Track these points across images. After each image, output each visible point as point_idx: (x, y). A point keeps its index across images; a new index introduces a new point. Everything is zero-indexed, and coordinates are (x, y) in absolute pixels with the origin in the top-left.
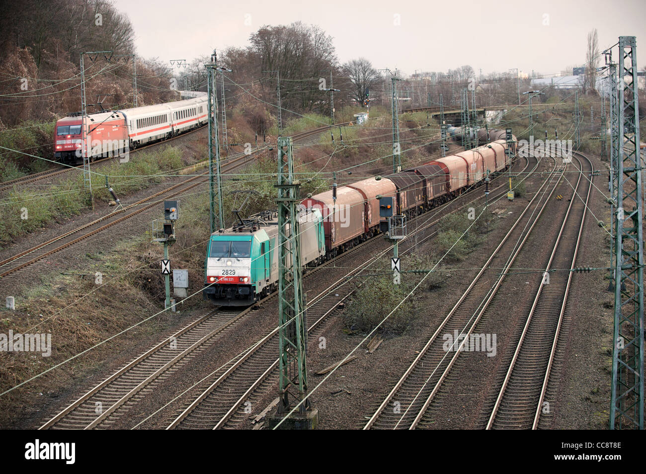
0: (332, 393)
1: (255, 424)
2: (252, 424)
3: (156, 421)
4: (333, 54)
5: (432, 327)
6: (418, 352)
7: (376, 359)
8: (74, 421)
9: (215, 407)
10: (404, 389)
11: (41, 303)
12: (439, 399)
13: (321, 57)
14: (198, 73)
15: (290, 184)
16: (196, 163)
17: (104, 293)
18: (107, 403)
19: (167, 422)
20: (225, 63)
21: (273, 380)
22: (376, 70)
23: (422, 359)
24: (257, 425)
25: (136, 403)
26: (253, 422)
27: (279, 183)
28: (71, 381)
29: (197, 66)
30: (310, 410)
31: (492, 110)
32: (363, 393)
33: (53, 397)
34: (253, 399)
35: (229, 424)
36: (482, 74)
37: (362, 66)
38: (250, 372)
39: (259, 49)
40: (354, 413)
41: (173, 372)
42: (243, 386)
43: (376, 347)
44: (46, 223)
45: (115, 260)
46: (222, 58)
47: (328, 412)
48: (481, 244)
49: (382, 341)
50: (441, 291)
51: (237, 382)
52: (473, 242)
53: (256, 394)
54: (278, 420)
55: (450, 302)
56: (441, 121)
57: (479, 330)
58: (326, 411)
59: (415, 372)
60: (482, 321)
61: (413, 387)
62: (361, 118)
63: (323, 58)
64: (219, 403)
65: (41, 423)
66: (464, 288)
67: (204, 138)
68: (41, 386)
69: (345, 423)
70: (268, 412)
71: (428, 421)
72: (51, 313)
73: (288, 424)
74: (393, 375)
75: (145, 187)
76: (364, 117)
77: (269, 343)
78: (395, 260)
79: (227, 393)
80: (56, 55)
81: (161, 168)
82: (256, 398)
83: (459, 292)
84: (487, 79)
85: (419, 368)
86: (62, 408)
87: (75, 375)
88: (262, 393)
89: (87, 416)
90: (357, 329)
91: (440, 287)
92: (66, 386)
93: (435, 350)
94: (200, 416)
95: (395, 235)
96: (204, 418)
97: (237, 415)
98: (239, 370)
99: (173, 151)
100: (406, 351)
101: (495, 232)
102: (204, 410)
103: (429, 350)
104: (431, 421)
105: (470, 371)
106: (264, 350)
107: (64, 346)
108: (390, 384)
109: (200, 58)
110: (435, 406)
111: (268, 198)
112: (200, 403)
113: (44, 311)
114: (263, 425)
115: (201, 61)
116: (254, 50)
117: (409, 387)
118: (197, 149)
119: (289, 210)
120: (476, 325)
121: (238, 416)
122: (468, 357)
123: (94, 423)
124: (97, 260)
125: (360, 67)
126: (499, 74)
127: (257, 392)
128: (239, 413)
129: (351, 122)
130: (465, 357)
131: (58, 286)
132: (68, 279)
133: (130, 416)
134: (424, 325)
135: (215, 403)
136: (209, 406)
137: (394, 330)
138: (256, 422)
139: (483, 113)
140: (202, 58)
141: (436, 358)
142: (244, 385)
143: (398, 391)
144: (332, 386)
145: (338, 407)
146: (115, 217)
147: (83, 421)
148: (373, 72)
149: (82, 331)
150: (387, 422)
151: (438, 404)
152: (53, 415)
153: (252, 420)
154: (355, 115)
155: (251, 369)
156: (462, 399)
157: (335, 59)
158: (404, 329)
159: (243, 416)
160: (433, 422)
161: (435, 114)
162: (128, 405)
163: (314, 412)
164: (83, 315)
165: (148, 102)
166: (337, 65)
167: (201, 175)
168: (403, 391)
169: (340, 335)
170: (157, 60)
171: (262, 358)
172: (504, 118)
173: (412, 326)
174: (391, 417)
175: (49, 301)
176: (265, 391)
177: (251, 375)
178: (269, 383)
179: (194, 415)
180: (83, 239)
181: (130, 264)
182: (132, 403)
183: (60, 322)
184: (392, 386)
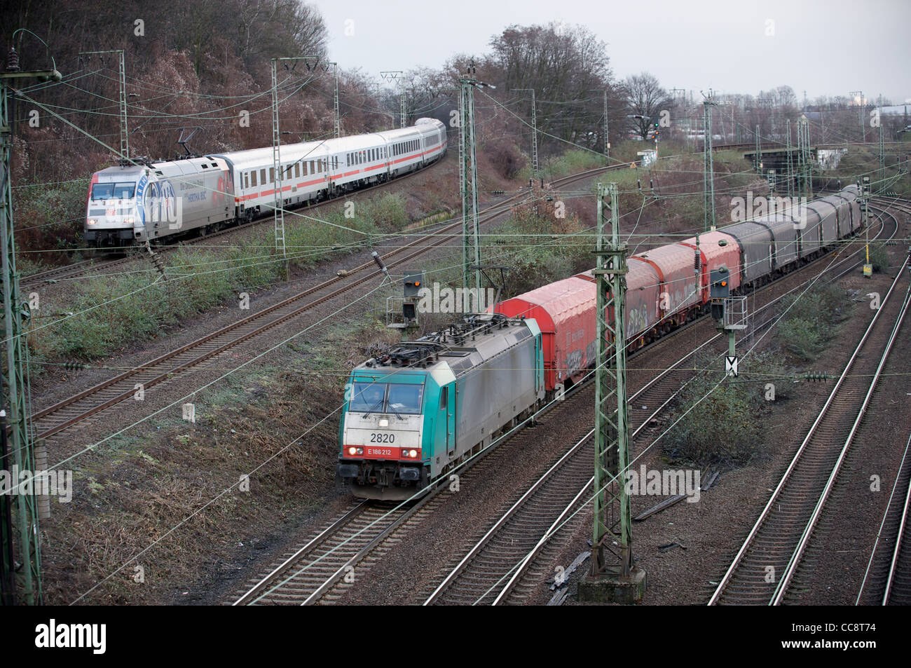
0: (659, 548)
1: (555, 590)
2: (551, 590)
3: (413, 584)
4: (606, 67)
5: (784, 454)
6: (771, 490)
7: (714, 500)
8: (294, 583)
9: (494, 565)
10: (759, 543)
11: (230, 413)
12: (810, 558)
13: (590, 70)
14: (413, 90)
15: (614, 250)
16: (425, 217)
17: (319, 400)
18: (337, 558)
19: (429, 586)
20: (451, 77)
21: (571, 528)
22: (664, 90)
23: (777, 500)
24: (558, 592)
25: (380, 559)
26: (553, 588)
27: (599, 248)
28: (282, 526)
29: (412, 80)
30: (635, 571)
31: (826, 148)
32: (703, 548)
33: (258, 549)
34: (547, 555)
35: (518, 589)
36: (807, 97)
37: (645, 83)
38: (537, 515)
39: (502, 58)
40: (695, 575)
41: (428, 515)
42: (530, 536)
43: (711, 483)
44: (224, 299)
45: (328, 354)
46: (448, 69)
47: (658, 574)
48: (835, 337)
49: (718, 473)
50: (790, 403)
51: (522, 529)
52: (826, 335)
53: (550, 547)
54: (590, 584)
55: (804, 419)
56: (757, 163)
57: (851, 459)
58: (655, 573)
59: (771, 519)
60: (854, 448)
61: (770, 540)
62: (647, 157)
63: (593, 72)
64: (500, 560)
65: (246, 586)
66: (822, 399)
67: (433, 183)
68: (240, 532)
69: (683, 591)
70: (572, 573)
71: (799, 589)
72: (246, 428)
73: (605, 591)
74: (741, 523)
75: (357, 251)
76: (650, 157)
77: (559, 474)
78: (732, 359)
79: (510, 545)
80: (224, 62)
81: (377, 223)
82: (551, 553)
83: (814, 406)
84: (813, 105)
85: (775, 513)
86: (273, 564)
87: (286, 517)
88: (559, 546)
89: (312, 576)
90: (680, 457)
91: (788, 399)
92: (275, 533)
93: (794, 488)
94: (475, 578)
95: (731, 323)
96: (481, 582)
97: (528, 577)
98: (521, 512)
99: (393, 198)
100: (754, 488)
101: (853, 321)
102: (480, 570)
103: (785, 487)
104: (805, 589)
105: (848, 518)
106: (553, 485)
107: (267, 476)
108: (738, 536)
109: (416, 69)
110: (806, 568)
111: (534, 268)
112: (473, 560)
113: (237, 426)
114: (567, 592)
115: (417, 74)
116: (497, 59)
117: (765, 539)
118: (424, 198)
119: (612, 286)
120: (845, 452)
121: (529, 579)
122: (841, 498)
123: (324, 588)
124: (304, 353)
125: (643, 86)
126: (831, 99)
127: (552, 545)
128: (530, 575)
129: (633, 163)
130: (838, 498)
131: (253, 389)
132: (265, 381)
133: (373, 577)
134: (774, 452)
135: (494, 559)
136: (485, 564)
137: (733, 458)
138: (557, 588)
139: (815, 152)
140: (418, 69)
141: (798, 499)
142: (532, 535)
143: (751, 546)
144: (657, 538)
145: (670, 567)
146: (320, 291)
147: (307, 584)
148: (661, 93)
149: (292, 454)
150: (742, 590)
151: (810, 564)
152: (262, 575)
153: (550, 584)
154: (639, 154)
155: (539, 511)
156: (844, 559)
157: (610, 74)
158: (748, 456)
159: (537, 579)
160: (808, 590)
161: (748, 153)
162: (370, 561)
163: (640, 573)
164: (291, 431)
165: (350, 130)
166: (612, 83)
167: (432, 235)
168: (758, 545)
169: (657, 464)
170: (359, 72)
171: (551, 496)
172: (843, 160)
173: (759, 453)
174: (746, 582)
175: (243, 411)
176: (562, 543)
177: (539, 519)
178: (566, 532)
179: (467, 577)
180: (280, 322)
181: (350, 358)
182: (374, 559)
183: (260, 441)
184: (741, 538)
